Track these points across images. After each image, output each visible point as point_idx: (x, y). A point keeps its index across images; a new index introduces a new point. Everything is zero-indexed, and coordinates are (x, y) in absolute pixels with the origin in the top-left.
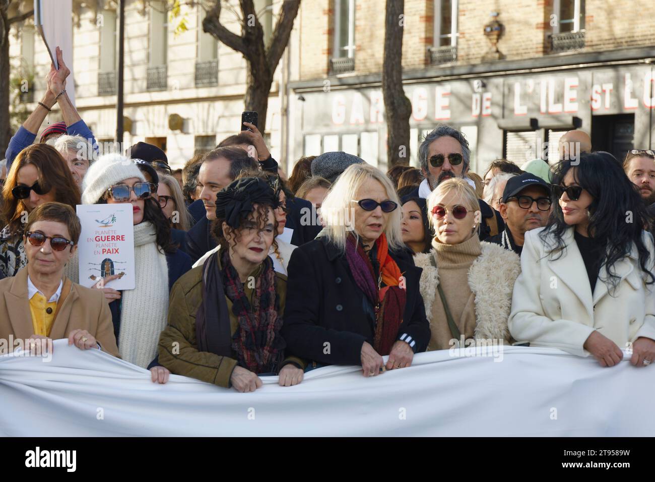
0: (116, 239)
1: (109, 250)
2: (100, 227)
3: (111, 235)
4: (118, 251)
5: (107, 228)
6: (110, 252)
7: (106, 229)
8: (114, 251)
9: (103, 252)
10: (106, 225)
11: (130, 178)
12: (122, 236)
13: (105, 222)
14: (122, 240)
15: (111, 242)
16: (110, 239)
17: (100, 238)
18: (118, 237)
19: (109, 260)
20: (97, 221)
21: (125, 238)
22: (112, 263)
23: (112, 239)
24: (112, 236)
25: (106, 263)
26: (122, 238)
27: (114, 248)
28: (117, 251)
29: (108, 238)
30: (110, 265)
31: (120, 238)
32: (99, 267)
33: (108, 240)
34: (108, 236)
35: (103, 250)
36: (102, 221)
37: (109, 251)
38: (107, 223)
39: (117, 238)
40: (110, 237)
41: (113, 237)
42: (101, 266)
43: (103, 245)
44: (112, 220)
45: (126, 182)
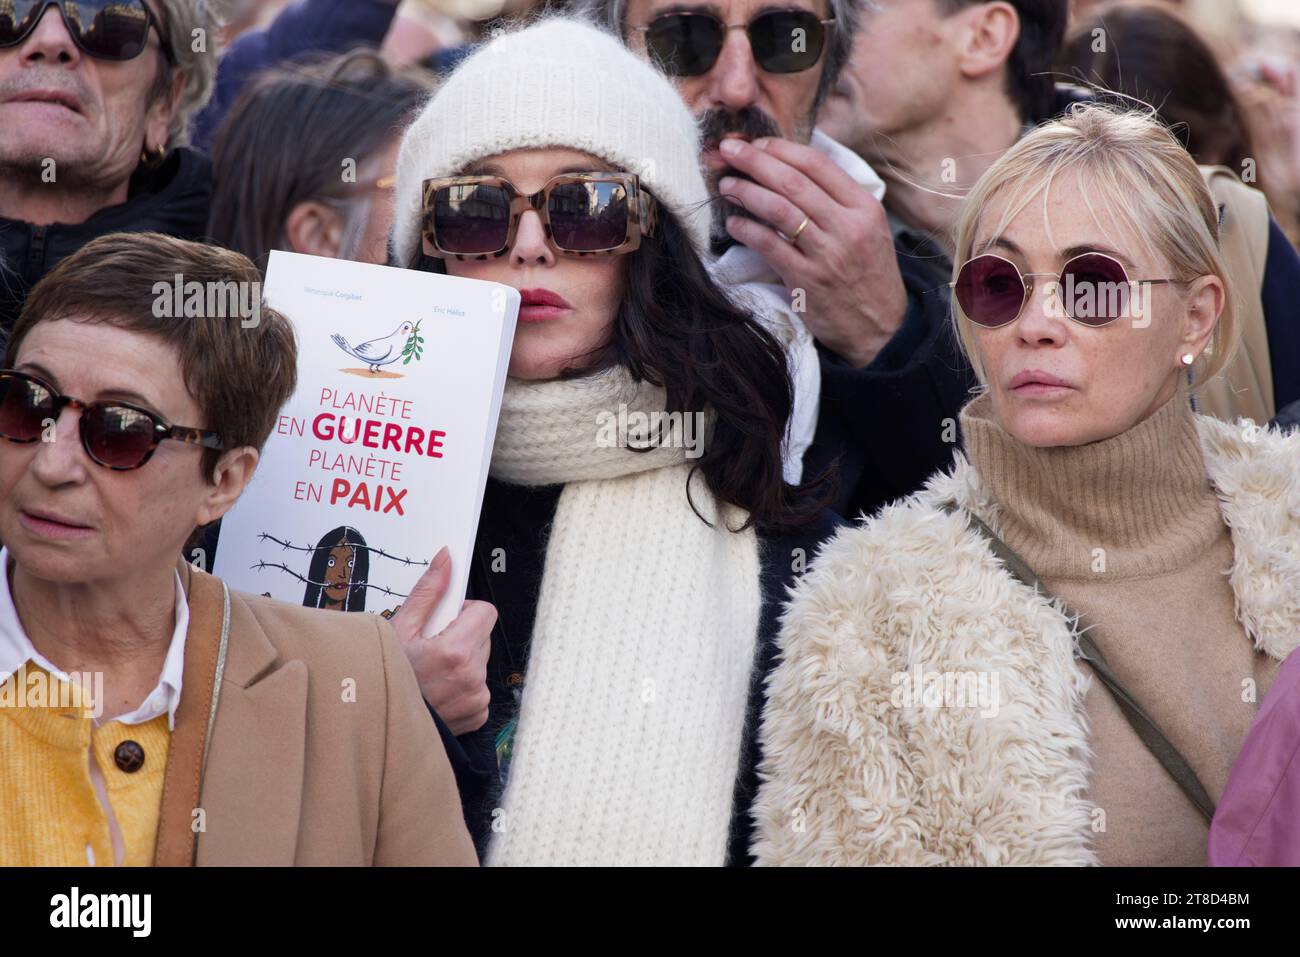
0: (402, 442)
1: (363, 487)
2: (347, 371)
3: (385, 421)
4: (403, 502)
5: (376, 381)
6: (366, 502)
7: (372, 387)
8: (386, 499)
9: (335, 495)
10: (375, 368)
11: (536, 150)
12: (434, 434)
13: (370, 353)
14: (431, 453)
15: (379, 452)
16: (379, 440)
17: (335, 424)
18: (415, 436)
19: (355, 537)
20: (340, 341)
21: (447, 446)
22: (363, 555)
23: (387, 438)
24: (389, 427)
25: (335, 551)
26: (432, 443)
27: (386, 483)
28: (395, 501)
29: (368, 433)
30: (352, 564)
31: (424, 445)
32: (303, 564)
33: (366, 443)
34: (370, 424)
35: (337, 482)
36: (361, 347)
37: (361, 497)
38: (378, 361)
39: (409, 441)
40: (381, 431)
41: (393, 433)
42: (311, 555)
43: (339, 462)
44: (407, 350)
45: (506, 164)
